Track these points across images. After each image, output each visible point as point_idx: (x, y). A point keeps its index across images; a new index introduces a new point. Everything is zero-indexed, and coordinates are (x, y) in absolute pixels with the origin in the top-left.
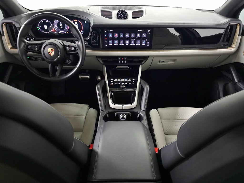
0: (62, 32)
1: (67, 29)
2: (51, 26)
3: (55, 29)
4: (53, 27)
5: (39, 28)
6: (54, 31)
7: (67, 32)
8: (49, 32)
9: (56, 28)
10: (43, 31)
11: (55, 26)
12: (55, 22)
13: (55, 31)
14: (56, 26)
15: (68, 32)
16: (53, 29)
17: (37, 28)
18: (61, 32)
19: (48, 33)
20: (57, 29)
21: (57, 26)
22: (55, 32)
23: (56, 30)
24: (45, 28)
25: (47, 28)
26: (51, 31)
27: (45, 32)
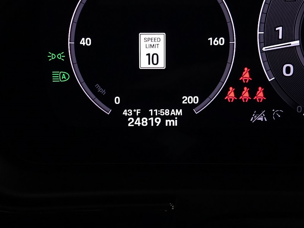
2: (219, 42)
5: (64, 66)
6: (246, 94)
10: (117, 100)
13: (260, 95)
14: (288, 38)
17: (52, 56)
20: (288, 70)
21: (296, 43)
24: (144, 64)
25: (162, 65)
26: (208, 102)
27: (133, 112)
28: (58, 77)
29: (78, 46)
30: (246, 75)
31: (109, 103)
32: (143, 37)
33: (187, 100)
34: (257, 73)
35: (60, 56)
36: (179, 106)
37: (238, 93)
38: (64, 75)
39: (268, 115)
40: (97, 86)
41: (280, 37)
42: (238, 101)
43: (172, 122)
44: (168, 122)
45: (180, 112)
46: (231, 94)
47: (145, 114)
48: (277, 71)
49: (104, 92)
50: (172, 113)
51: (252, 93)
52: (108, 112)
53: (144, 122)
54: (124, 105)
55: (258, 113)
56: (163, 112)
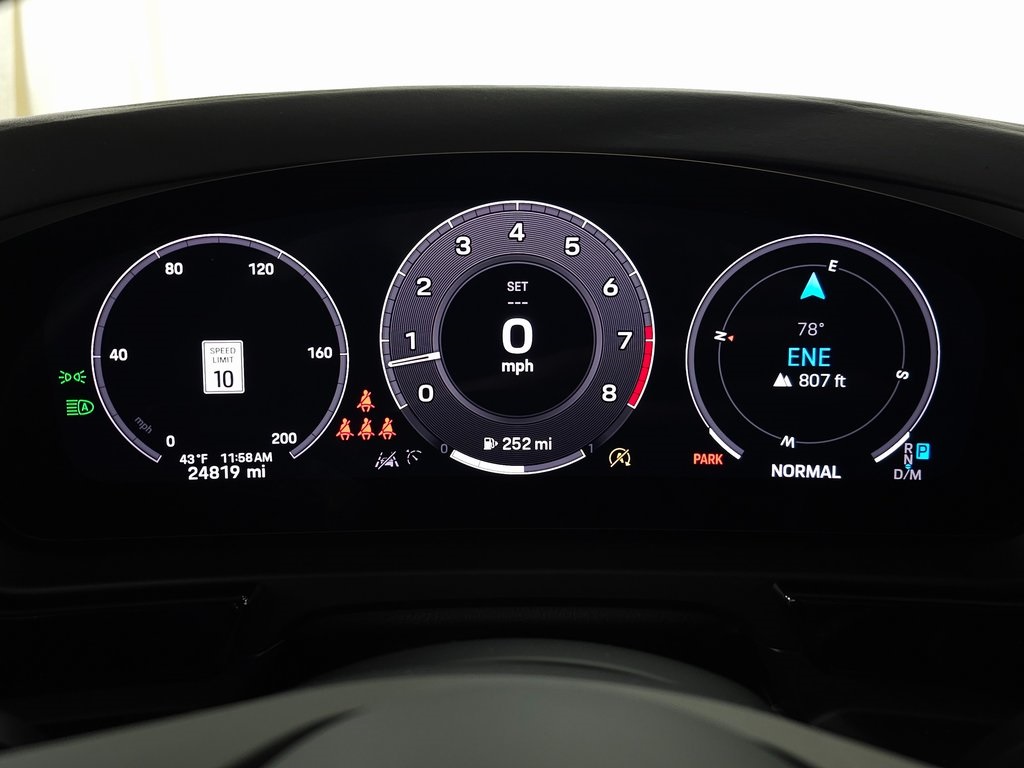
0: (512, 443)
1: (609, 393)
2: (323, 353)
3: (383, 407)
4: (367, 371)
5: (86, 391)
6: (367, 429)
7: (598, 457)
8: (281, 451)
9: (409, 378)
10: (171, 441)
11: (399, 349)
12: (411, 284)
13: (388, 429)
14: (424, 347)
15: (621, 456)
16: (350, 410)
17: (66, 377)
18: (496, 456)
19: (255, 464)
20: (426, 393)
21: (436, 356)
22: (379, 445)
23: (399, 419)
24: (211, 386)
25: (238, 387)
26: (311, 442)
27: (196, 458)
28: (76, 408)
29: (106, 361)
30: (366, 401)
31: (159, 446)
32: (209, 347)
33: (279, 438)
35: (79, 377)
36: (266, 446)
37: (356, 427)
38: (85, 404)
39: (401, 458)
40: (139, 420)
41: (413, 347)
42: (356, 439)
43: (257, 473)
44: (251, 473)
45: (269, 457)
46: (345, 429)
47: (214, 460)
48: (410, 394)
49: (149, 429)
50: (256, 459)
51: (377, 427)
52: (157, 459)
53: (214, 473)
54: (181, 449)
55: (386, 455)
56: (243, 458)
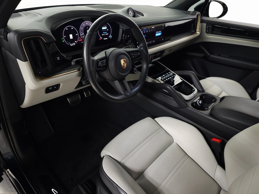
2: (77, 35)
4: (80, 36)
6: (80, 40)
8: (76, 43)
9: (82, 36)
10: (69, 43)
11: (81, 34)
12: (81, 28)
14: (83, 33)
16: (79, 39)
22: (81, 41)
24: (71, 38)
25: (72, 38)
26: (77, 41)
28: (63, 41)
31: (68, 43)
32: (70, 35)
33: (76, 42)
34: (81, 37)
35: (63, 39)
47: (72, 44)
54: (70, 43)
56: (74, 43)
